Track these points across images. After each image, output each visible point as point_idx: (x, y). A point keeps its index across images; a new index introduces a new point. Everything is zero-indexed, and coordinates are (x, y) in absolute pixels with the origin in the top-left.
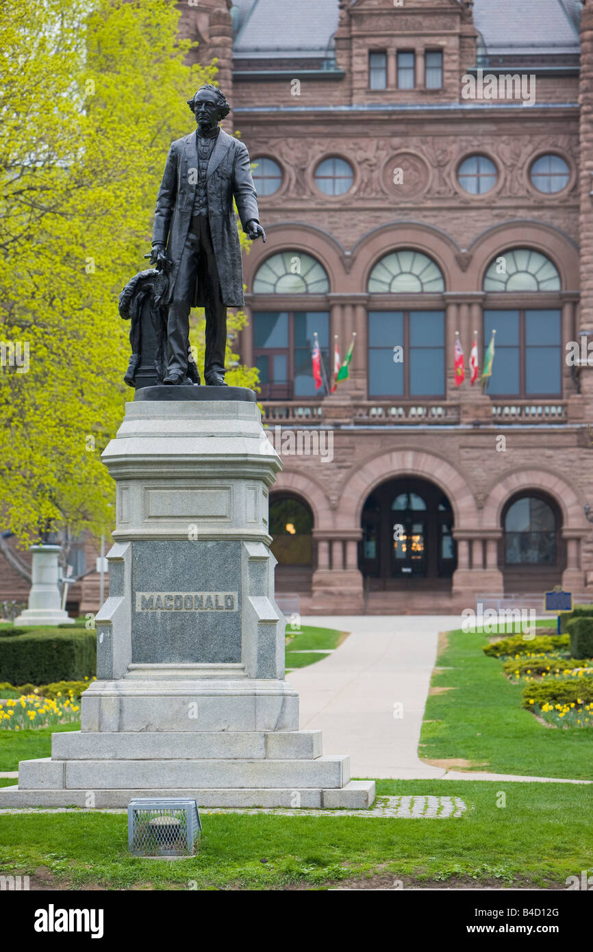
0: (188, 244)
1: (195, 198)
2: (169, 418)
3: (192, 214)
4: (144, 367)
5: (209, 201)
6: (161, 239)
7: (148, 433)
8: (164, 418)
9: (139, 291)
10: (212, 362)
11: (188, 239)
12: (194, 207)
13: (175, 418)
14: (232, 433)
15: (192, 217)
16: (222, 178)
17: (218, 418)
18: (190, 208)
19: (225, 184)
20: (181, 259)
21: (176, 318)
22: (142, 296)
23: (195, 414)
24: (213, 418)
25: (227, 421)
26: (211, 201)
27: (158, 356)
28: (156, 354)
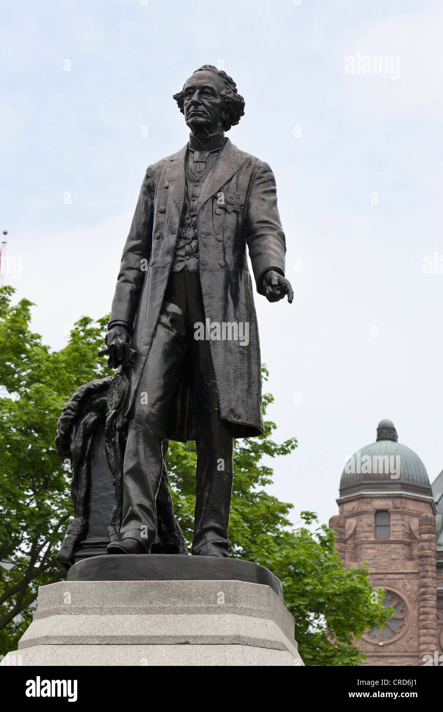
0: (165, 320)
1: (177, 243)
2: (111, 612)
3: (172, 268)
4: (91, 540)
5: (201, 248)
6: (123, 317)
7: (71, 637)
8: (101, 611)
9: (87, 412)
10: (205, 526)
11: (163, 311)
12: (175, 256)
13: (121, 611)
14: (222, 638)
15: (172, 275)
16: (226, 211)
17: (198, 611)
18: (169, 259)
19: (231, 219)
20: (151, 344)
21: (138, 443)
22: (92, 420)
23: (158, 604)
24: (190, 611)
25: (215, 617)
26: (205, 245)
27: (114, 519)
28: (111, 516)
